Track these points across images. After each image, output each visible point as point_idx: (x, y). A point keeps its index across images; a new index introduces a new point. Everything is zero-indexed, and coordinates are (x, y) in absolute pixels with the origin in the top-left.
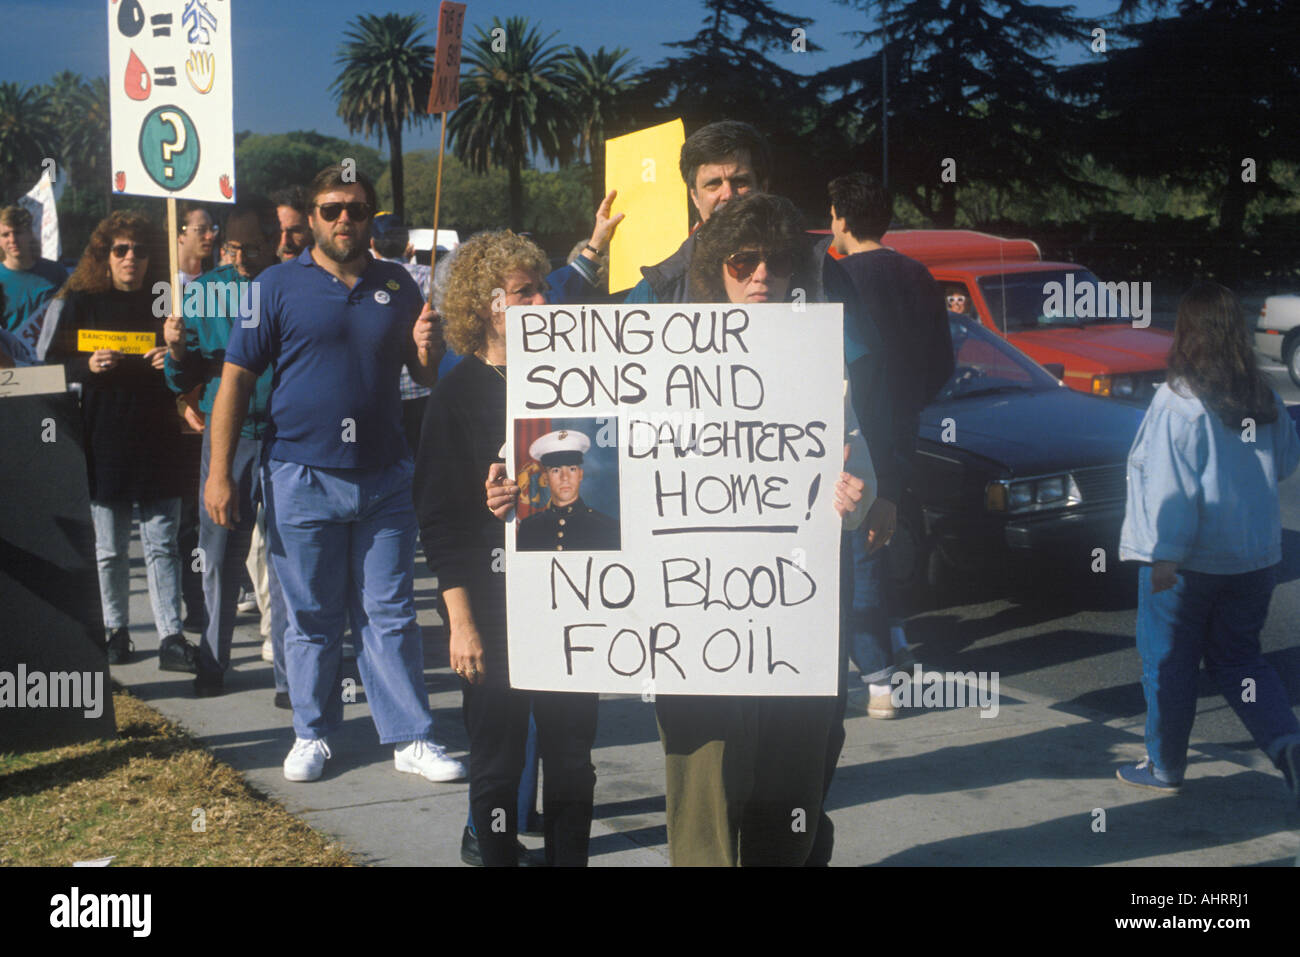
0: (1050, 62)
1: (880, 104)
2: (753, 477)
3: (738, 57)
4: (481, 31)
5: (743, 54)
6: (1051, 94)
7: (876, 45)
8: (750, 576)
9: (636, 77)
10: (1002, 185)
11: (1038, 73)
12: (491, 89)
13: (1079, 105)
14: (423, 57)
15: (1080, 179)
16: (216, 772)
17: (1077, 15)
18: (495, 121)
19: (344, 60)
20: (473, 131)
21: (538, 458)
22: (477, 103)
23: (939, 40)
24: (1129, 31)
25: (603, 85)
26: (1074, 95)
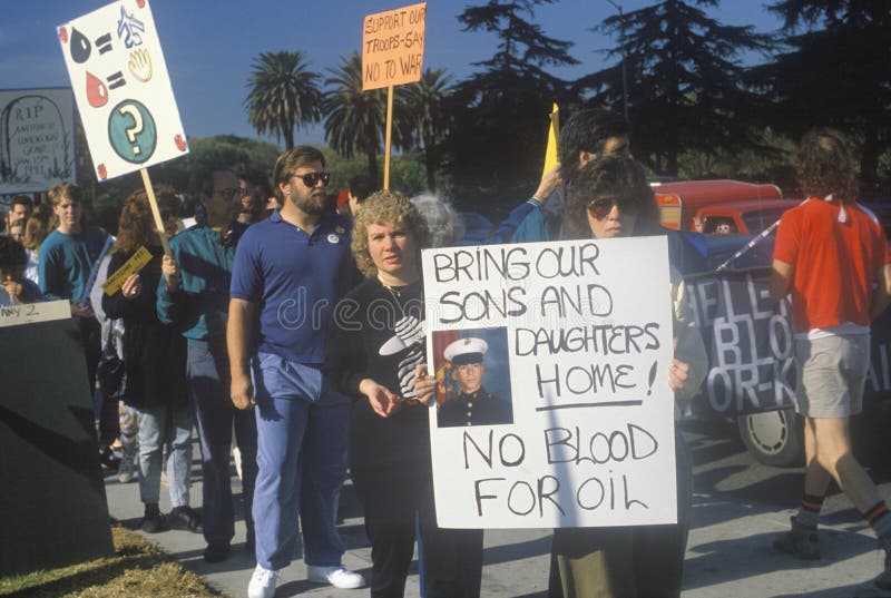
0: (738, 65)
1: (622, 99)
2: (608, 366)
3: (523, 71)
4: (344, 60)
5: (526, 69)
6: (740, 86)
7: (618, 58)
8: (609, 437)
9: (453, 87)
10: (709, 150)
11: (730, 73)
12: (354, 100)
13: (760, 93)
14: (306, 80)
15: (763, 144)
16: (185, 577)
17: (755, 31)
18: (358, 121)
19: (251, 84)
20: (343, 129)
21: (450, 359)
22: (345, 110)
23: (661, 53)
24: (792, 41)
25: (430, 94)
26: (756, 87)
